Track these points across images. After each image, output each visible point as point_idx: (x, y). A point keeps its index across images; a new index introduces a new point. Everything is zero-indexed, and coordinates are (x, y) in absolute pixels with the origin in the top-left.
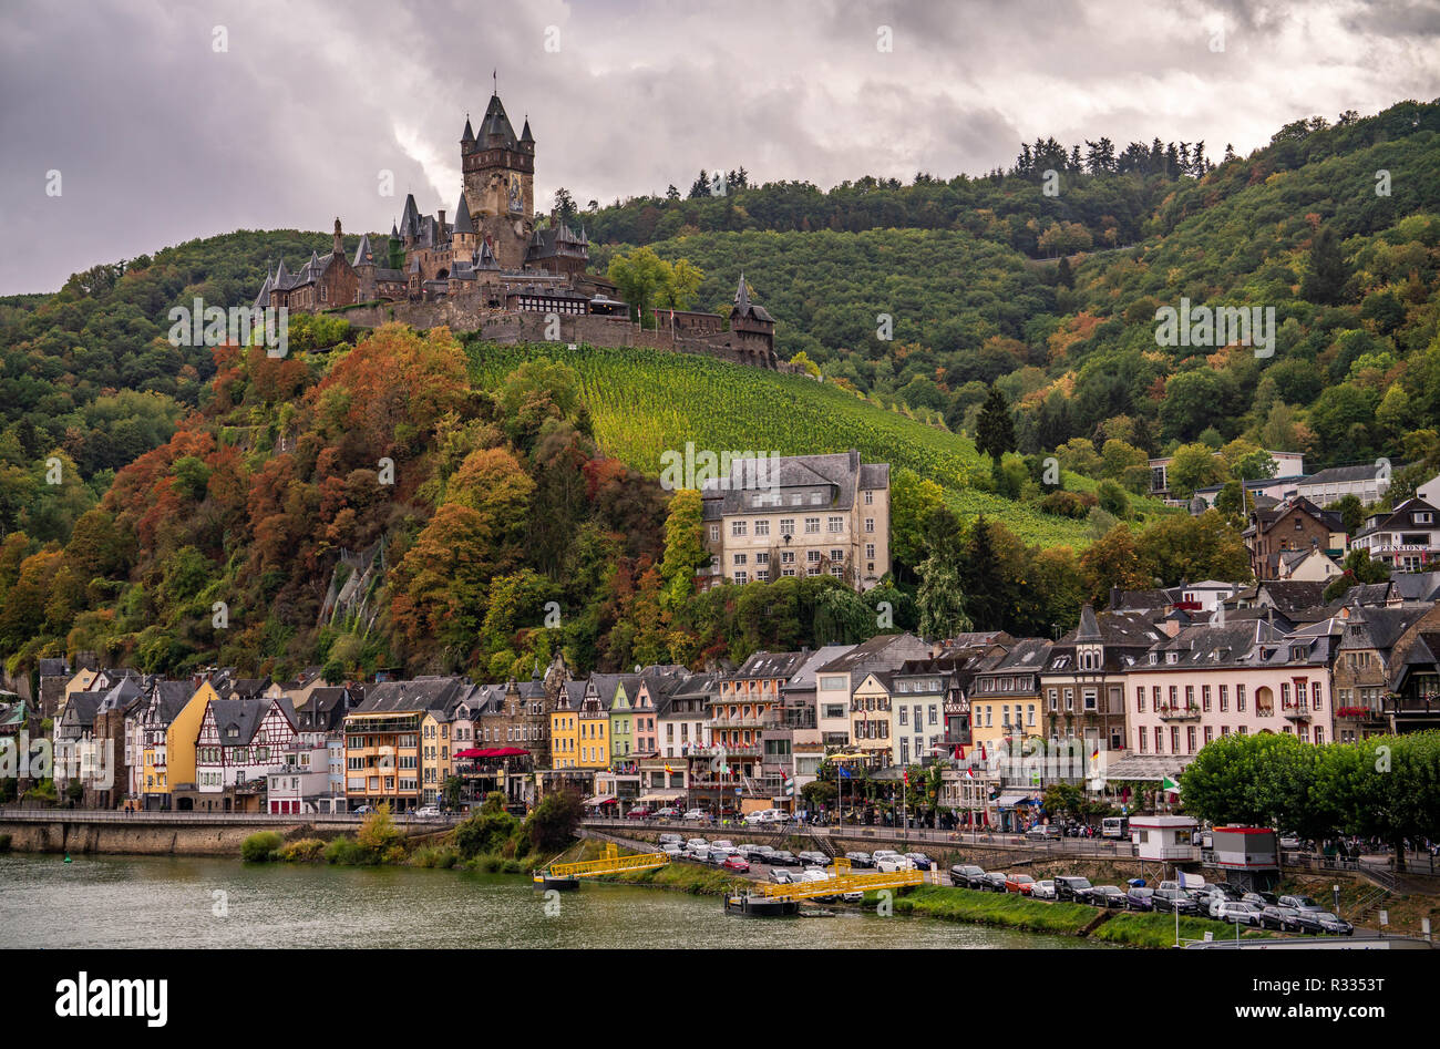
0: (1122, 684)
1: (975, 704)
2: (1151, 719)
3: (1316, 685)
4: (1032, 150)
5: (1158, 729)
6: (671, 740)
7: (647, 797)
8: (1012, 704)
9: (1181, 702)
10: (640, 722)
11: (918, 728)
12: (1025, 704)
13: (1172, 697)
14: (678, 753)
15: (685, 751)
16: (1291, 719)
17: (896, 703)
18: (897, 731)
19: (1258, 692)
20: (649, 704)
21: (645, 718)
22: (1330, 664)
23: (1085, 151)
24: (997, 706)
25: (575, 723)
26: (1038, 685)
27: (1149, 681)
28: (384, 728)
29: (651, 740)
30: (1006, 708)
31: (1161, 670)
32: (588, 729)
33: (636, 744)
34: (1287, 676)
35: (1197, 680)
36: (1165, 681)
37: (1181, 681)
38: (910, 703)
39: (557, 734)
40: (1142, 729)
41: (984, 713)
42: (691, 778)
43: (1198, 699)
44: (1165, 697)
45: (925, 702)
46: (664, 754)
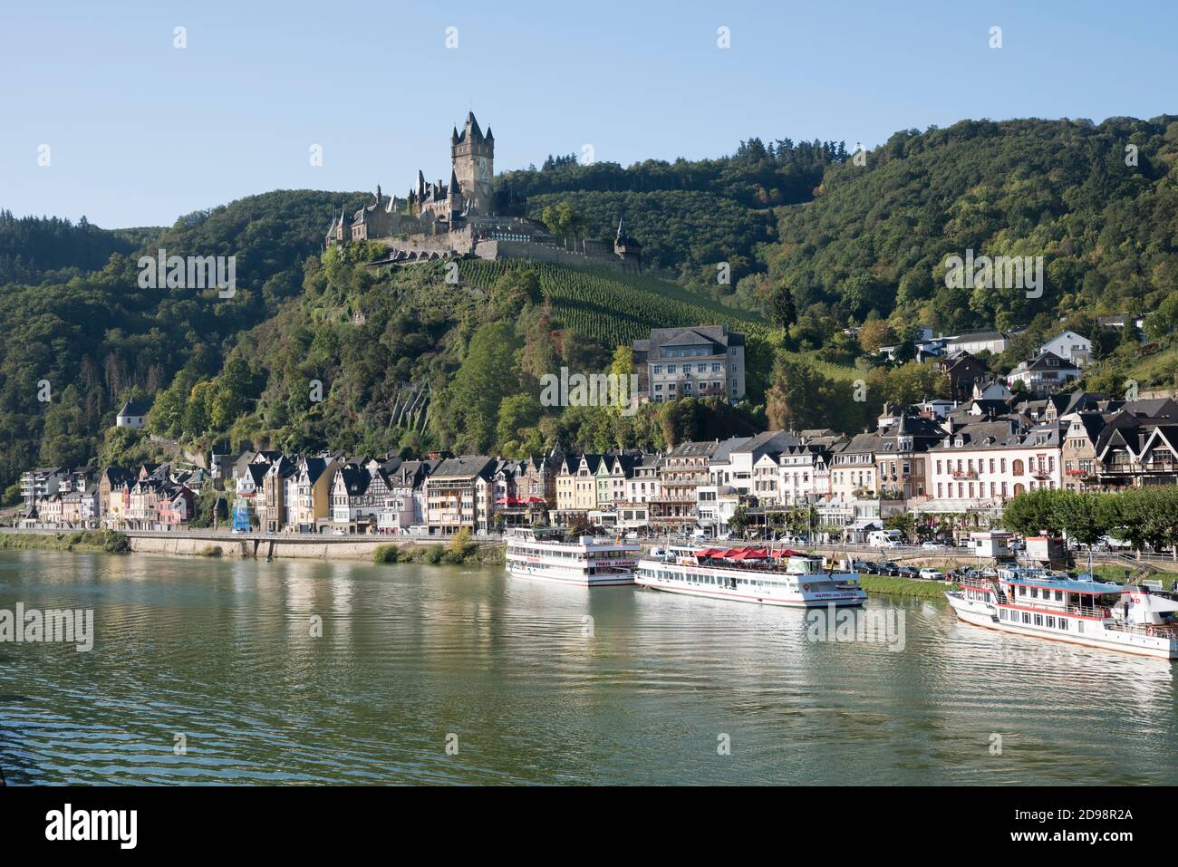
0: (923, 459)
1: (834, 471)
2: (946, 478)
3: (1050, 458)
4: (746, 144)
5: (950, 484)
6: (634, 492)
7: (620, 525)
8: (857, 471)
9: (965, 469)
10: (615, 483)
11: (796, 484)
12: (865, 471)
13: (960, 466)
14: (639, 500)
15: (643, 499)
16: (1036, 478)
17: (782, 471)
18: (783, 486)
19: (1014, 463)
20: (621, 471)
21: (618, 480)
22: (1060, 446)
23: (776, 145)
24: (847, 472)
25: (572, 482)
26: (874, 460)
27: (944, 457)
28: (451, 486)
29: (622, 493)
30: (853, 473)
31: (952, 450)
32: (581, 486)
33: (613, 495)
34: (1033, 453)
35: (975, 456)
36: (954, 457)
37: (965, 456)
38: (791, 471)
39: (559, 488)
40: (939, 484)
41: (838, 476)
42: (650, 514)
43: (976, 466)
44: (955, 466)
45: (801, 471)
46: (631, 501)
